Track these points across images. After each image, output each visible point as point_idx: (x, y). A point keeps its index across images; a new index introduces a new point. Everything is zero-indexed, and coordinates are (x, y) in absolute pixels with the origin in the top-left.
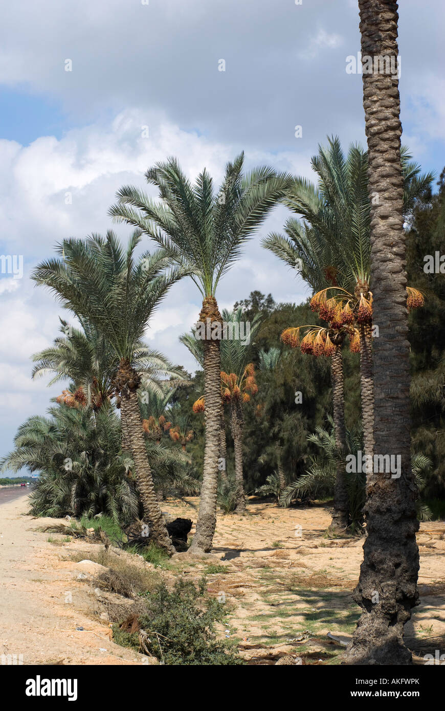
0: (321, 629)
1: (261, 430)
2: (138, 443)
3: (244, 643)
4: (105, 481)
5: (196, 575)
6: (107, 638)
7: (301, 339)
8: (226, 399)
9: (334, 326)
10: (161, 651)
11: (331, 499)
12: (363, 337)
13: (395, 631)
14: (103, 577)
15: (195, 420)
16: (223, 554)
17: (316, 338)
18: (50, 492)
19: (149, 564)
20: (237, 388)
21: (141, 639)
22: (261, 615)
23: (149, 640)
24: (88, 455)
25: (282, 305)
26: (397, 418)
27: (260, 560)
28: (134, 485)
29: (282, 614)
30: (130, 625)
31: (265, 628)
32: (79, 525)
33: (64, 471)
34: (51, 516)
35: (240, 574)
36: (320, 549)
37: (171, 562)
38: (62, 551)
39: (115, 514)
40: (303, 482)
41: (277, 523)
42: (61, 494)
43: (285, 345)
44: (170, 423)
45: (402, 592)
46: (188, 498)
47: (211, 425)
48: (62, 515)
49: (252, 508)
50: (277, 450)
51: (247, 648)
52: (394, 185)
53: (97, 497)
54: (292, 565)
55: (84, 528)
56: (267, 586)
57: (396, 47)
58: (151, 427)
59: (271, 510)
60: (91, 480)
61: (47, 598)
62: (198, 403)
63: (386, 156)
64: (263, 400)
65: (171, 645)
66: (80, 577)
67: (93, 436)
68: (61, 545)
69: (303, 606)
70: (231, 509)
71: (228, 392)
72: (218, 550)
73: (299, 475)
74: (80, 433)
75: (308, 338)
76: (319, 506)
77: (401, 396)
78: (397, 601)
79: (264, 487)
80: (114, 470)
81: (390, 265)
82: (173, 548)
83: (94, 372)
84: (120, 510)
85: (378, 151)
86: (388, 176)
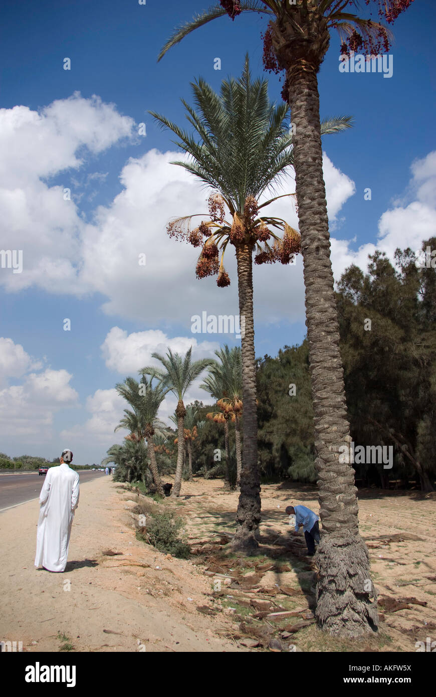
0: (221, 529)
1: (198, 450)
2: (152, 455)
3: (190, 536)
4: (141, 469)
5: (174, 506)
6: (133, 536)
7: (213, 417)
8: (186, 439)
9: (226, 412)
10: (155, 542)
11: (223, 476)
12: (236, 416)
13: (252, 533)
14: (136, 508)
15: (174, 446)
16: (184, 497)
17: (219, 417)
18: (120, 473)
19: (155, 502)
20: (190, 435)
21: (147, 537)
22: (197, 524)
23: (150, 538)
24: (135, 459)
25: (206, 406)
26: (252, 445)
27: (197, 500)
28: (151, 470)
29: (206, 523)
30: (143, 531)
31: (199, 529)
32: (130, 485)
33: (125, 465)
34: (120, 482)
35: (190, 506)
36: (220, 496)
37: (164, 500)
38: (122, 496)
39: (144, 481)
40: (213, 470)
41: (204, 485)
42: (124, 473)
43: (208, 420)
44: (166, 447)
45: (254, 517)
46: (172, 475)
47: (180, 448)
48: (124, 482)
49: (195, 479)
50: (204, 458)
51: (191, 539)
52: (251, 354)
53: (138, 475)
54: (210, 502)
55: (132, 487)
56: (200, 511)
57: (252, 302)
58: (159, 449)
59: (201, 480)
60: (135, 468)
61: (111, 517)
62: (176, 440)
63: (248, 343)
64: (199, 439)
65: (159, 540)
66: (126, 508)
67: (137, 452)
68: (121, 494)
69: (213, 519)
70: (187, 479)
71: (187, 436)
72: (182, 496)
73: (212, 467)
74: (132, 450)
75: (216, 417)
76: (219, 478)
77: (254, 437)
78: (253, 521)
79: (199, 471)
80: (144, 464)
81: (250, 385)
82: (165, 495)
83: (139, 428)
84: (146, 479)
85: (246, 341)
86: (249, 351)
